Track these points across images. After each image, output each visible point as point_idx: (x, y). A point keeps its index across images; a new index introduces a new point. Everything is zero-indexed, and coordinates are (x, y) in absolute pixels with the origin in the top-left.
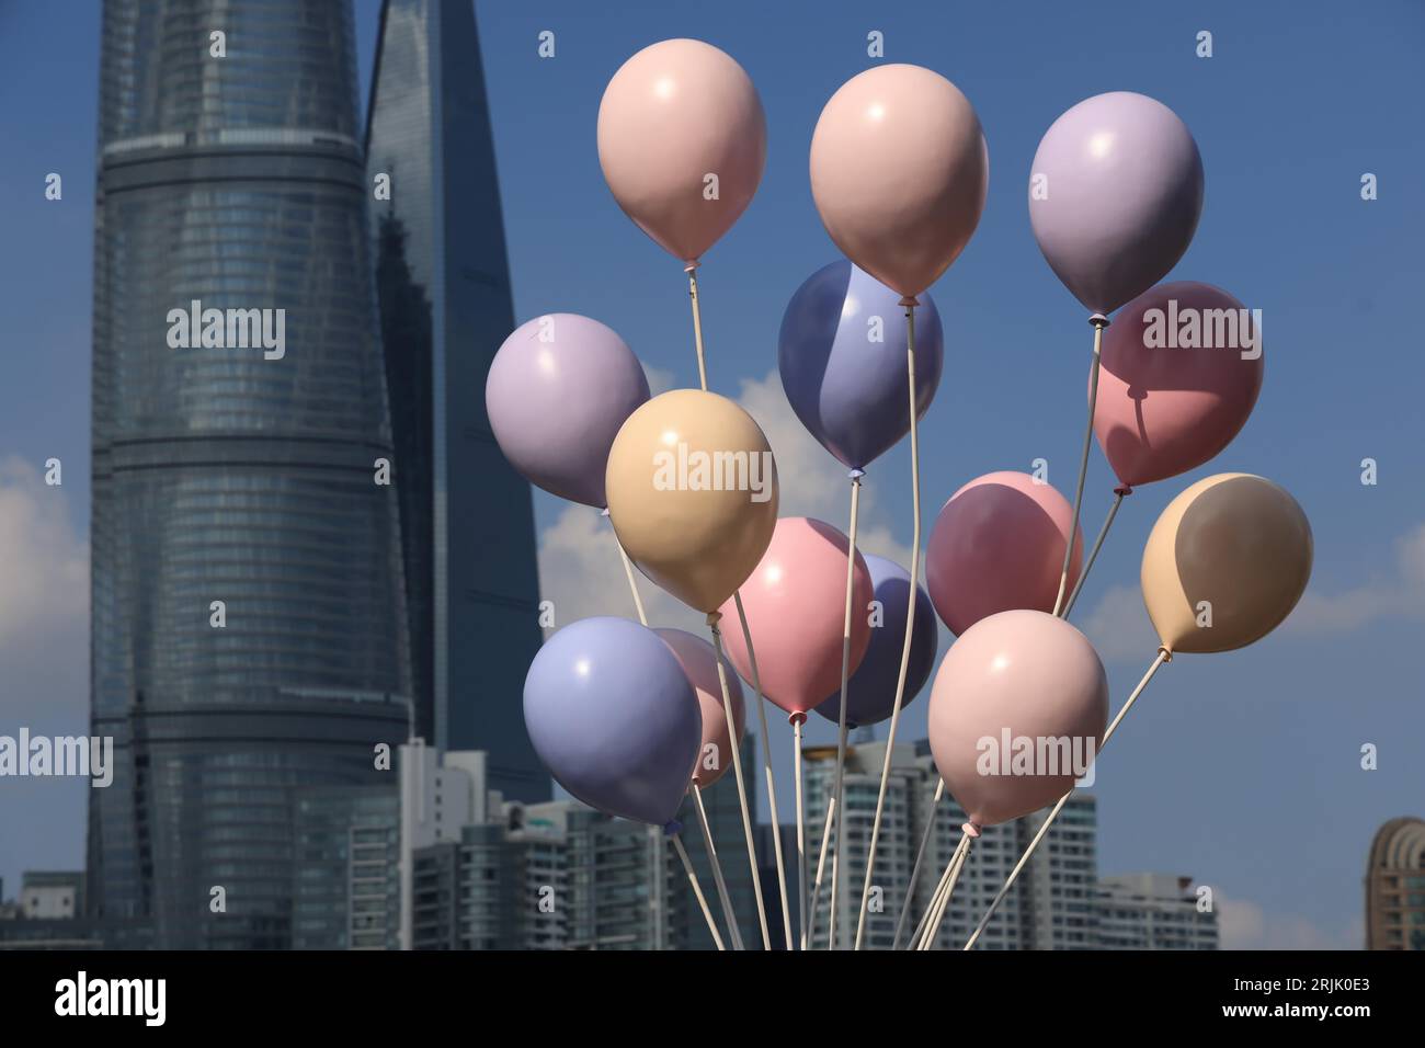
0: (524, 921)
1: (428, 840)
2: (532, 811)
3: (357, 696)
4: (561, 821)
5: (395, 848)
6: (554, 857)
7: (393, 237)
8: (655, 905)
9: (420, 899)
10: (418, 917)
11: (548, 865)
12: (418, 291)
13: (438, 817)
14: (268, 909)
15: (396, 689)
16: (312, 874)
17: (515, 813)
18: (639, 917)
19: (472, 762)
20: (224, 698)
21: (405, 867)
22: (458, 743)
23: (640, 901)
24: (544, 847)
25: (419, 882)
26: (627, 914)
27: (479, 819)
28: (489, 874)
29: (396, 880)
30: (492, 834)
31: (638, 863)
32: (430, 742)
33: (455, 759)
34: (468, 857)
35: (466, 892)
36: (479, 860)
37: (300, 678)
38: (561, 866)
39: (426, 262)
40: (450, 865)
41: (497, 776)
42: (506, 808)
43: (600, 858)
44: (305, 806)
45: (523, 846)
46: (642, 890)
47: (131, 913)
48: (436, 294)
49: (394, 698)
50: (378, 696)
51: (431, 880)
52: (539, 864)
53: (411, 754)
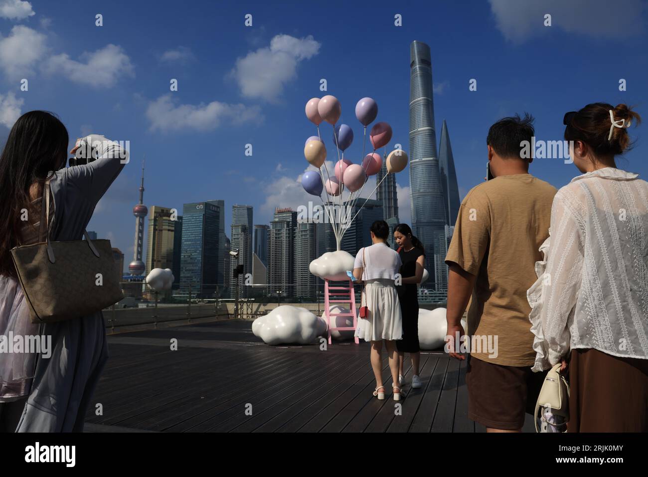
3: (440, 220)
5: (444, 237)
7: (442, 169)
12: (445, 175)
15: (445, 219)
20: (425, 221)
21: (446, 239)
29: (445, 241)
32: (448, 225)
37: (435, 219)
39: (446, 172)
44: (434, 232)
48: (447, 175)
50: (443, 220)
53: (446, 227)
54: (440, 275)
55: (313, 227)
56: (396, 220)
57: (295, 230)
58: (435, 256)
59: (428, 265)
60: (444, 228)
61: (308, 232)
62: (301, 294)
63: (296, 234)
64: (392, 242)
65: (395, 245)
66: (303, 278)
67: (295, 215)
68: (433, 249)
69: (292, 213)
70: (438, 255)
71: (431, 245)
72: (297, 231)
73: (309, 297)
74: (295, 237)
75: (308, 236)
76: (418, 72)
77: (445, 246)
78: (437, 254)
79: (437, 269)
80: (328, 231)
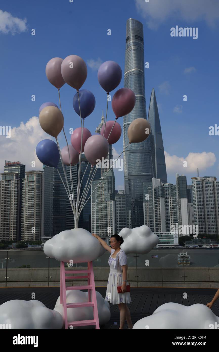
0: (165, 194)
1: (155, 187)
2: (165, 184)
3: (148, 174)
4: (168, 185)
5: (152, 188)
6: (167, 188)
8: (177, 193)
9: (155, 192)
10: (155, 194)
11: (167, 189)
12: (153, 135)
13: (156, 185)
14: (141, 193)
15: (152, 173)
16: (144, 190)
17: (164, 184)
18: (176, 194)
19: (159, 180)
20: (136, 174)
21: (153, 189)
22: (158, 178)
23: (176, 192)
24: (166, 188)
25: (154, 191)
26: (174, 194)
27: (160, 185)
28: (161, 190)
29: (152, 191)
30: (161, 186)
31: (175, 189)
32: (155, 178)
33: (157, 179)
34: (159, 189)
35: (159, 192)
36: (160, 189)
37: (144, 172)
38: (168, 189)
39: (154, 133)
40: (157, 190)
41: (161, 181)
42: (163, 184)
43: (172, 188)
44: (144, 184)
45: (165, 187)
46: (176, 191)
47: (128, 194)
48: (155, 136)
49: (152, 174)
50: (150, 174)
51: (156, 191)
52: (166, 189)
53: (153, 179)
54: (148, 220)
55: (40, 178)
56: (111, 173)
57: (23, 181)
58: (144, 204)
59: (138, 211)
60: (152, 180)
61: (35, 183)
62: (28, 238)
63: (24, 185)
64: (108, 192)
65: (110, 194)
66: (29, 223)
67: (23, 167)
68: (142, 198)
69: (21, 167)
70: (147, 203)
71: (140, 194)
72: (25, 182)
73: (34, 240)
74: (23, 187)
75: (35, 187)
76: (132, 47)
77: (152, 196)
78: (145, 203)
79: (146, 215)
80: (53, 182)
